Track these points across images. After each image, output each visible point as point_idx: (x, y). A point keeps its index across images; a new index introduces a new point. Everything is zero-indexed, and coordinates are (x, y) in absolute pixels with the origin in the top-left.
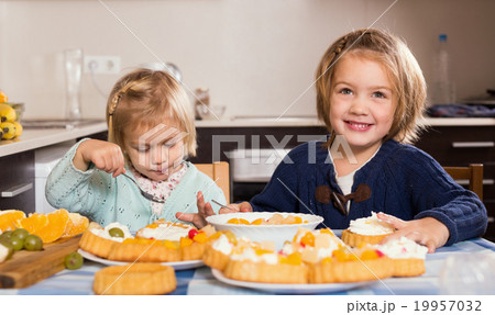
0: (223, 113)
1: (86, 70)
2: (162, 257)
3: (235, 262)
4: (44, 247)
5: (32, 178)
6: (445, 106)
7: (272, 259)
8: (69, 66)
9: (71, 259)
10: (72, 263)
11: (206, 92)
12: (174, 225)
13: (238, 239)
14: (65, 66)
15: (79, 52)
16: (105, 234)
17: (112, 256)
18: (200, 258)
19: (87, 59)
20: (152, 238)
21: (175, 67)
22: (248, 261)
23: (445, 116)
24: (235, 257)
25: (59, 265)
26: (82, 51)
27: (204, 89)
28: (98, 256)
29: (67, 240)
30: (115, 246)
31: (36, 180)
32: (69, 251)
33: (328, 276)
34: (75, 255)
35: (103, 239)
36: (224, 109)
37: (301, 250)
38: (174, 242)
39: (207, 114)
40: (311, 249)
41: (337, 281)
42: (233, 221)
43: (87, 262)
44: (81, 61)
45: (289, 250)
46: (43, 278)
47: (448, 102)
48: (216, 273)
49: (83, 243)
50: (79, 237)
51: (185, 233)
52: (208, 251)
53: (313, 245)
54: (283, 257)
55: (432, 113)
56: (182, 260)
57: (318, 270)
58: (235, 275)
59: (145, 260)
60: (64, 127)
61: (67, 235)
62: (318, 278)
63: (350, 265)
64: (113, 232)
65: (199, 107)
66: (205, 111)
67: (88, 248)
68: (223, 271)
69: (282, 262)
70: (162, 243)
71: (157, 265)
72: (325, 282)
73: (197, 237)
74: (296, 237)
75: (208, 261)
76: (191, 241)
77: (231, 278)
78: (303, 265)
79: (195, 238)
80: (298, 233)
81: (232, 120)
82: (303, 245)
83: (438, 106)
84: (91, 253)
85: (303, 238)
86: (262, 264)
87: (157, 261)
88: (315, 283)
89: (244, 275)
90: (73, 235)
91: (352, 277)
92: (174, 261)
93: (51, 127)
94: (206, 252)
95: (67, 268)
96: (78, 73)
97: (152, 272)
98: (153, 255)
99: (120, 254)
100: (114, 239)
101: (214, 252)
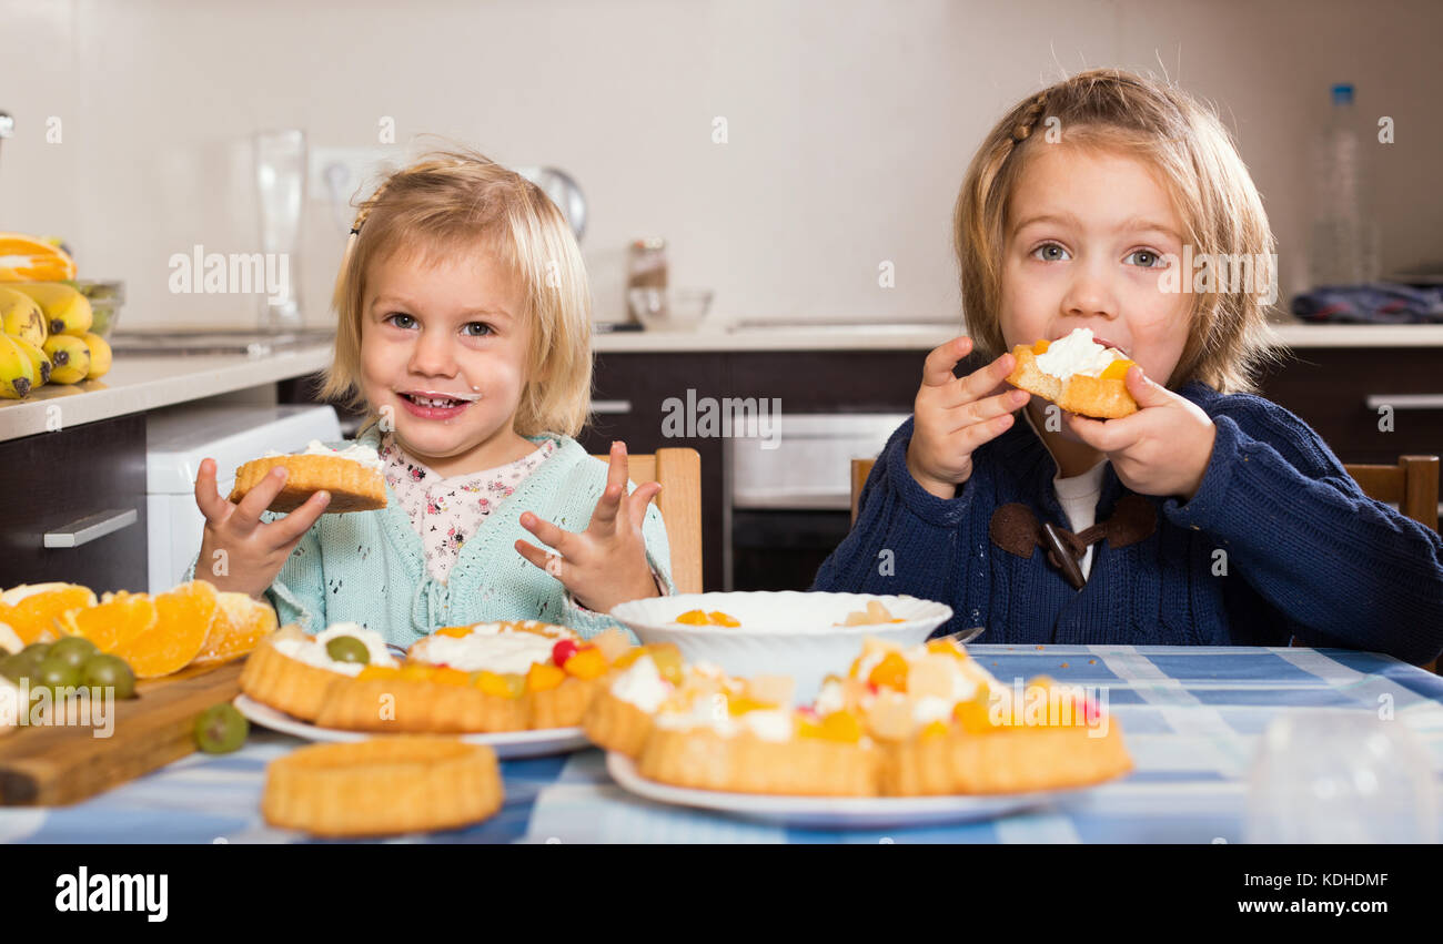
0: (705, 311)
1: (317, 190)
2: (470, 719)
3: (666, 735)
4: (140, 689)
5: (137, 495)
6: (1348, 291)
7: (773, 726)
8: (267, 176)
9: (210, 724)
10: (213, 735)
11: (659, 251)
12: (520, 628)
13: (687, 669)
14: (255, 175)
15: (296, 137)
16: (316, 656)
17: (326, 717)
18: (579, 724)
19: (319, 159)
20: (443, 666)
21: (567, 180)
22: (703, 732)
23: (1346, 320)
24: (669, 721)
25: (177, 742)
26: (305, 134)
27: (652, 242)
28: (291, 716)
29: (213, 669)
30: (336, 686)
31: (152, 501)
32: (208, 700)
33: (936, 775)
34: (225, 712)
35: (305, 668)
36: (708, 299)
37: (868, 701)
38: (509, 677)
39: (661, 314)
40: (898, 698)
41: (960, 791)
42: (691, 617)
43: (258, 732)
44: (302, 163)
45: (832, 699)
46: (125, 777)
47: (1357, 277)
48: (618, 766)
49: (250, 678)
50: (241, 661)
51: (543, 651)
52: (600, 701)
53: (902, 688)
54: (810, 721)
55: (1308, 310)
56: (530, 727)
57: (907, 757)
58: (667, 769)
59: (418, 729)
60: (243, 351)
61: (213, 657)
62: (908, 779)
63: (998, 744)
64: (337, 648)
65: (636, 295)
66: (655, 305)
67: (264, 690)
68: (636, 758)
69: (803, 734)
70: (472, 679)
71: (449, 742)
72: (926, 792)
73: (575, 662)
74: (856, 664)
75: (599, 732)
76: (556, 674)
77: (654, 779)
78: (866, 744)
79: (570, 665)
80: (866, 653)
81: (730, 330)
82: (873, 687)
83: (1325, 291)
84: (272, 706)
85: (876, 670)
86: (744, 742)
87: (454, 730)
88: (898, 794)
89: (691, 772)
90: (230, 655)
91: (1004, 777)
92: (505, 730)
93: (206, 351)
94: (594, 708)
95: (200, 749)
96: (294, 199)
97: (429, 763)
98: (443, 712)
99: (349, 710)
100: (341, 668)
101: (615, 704)
